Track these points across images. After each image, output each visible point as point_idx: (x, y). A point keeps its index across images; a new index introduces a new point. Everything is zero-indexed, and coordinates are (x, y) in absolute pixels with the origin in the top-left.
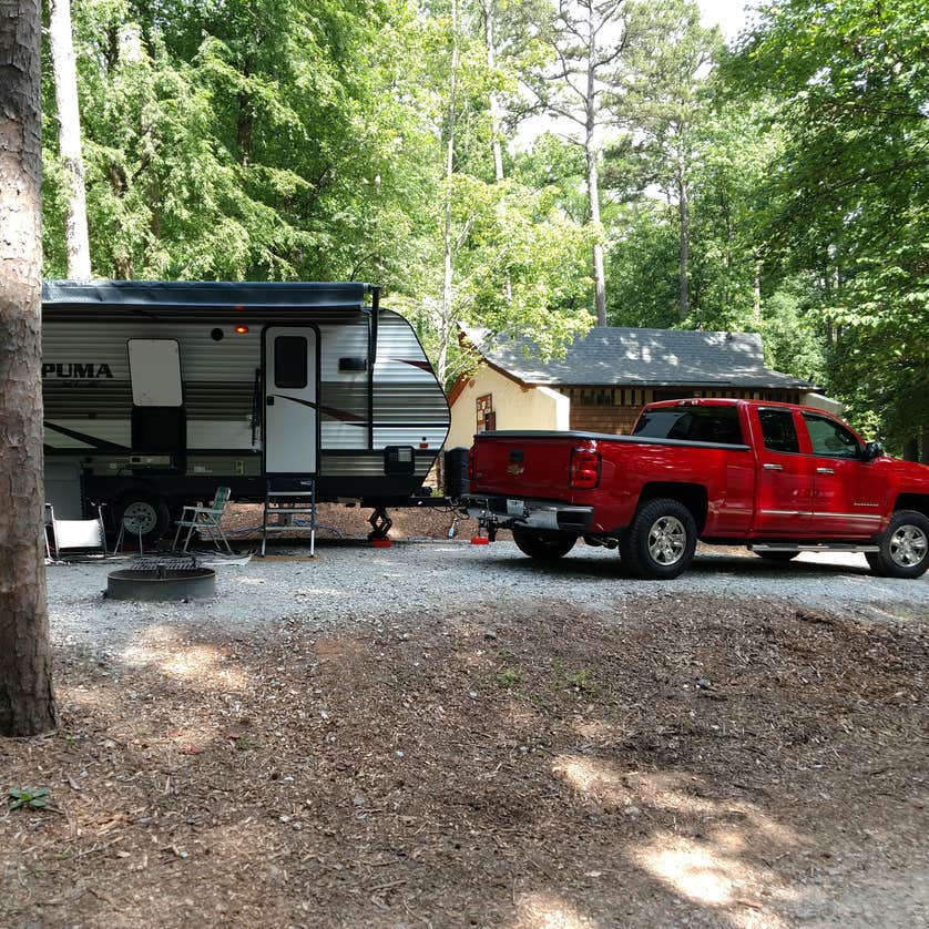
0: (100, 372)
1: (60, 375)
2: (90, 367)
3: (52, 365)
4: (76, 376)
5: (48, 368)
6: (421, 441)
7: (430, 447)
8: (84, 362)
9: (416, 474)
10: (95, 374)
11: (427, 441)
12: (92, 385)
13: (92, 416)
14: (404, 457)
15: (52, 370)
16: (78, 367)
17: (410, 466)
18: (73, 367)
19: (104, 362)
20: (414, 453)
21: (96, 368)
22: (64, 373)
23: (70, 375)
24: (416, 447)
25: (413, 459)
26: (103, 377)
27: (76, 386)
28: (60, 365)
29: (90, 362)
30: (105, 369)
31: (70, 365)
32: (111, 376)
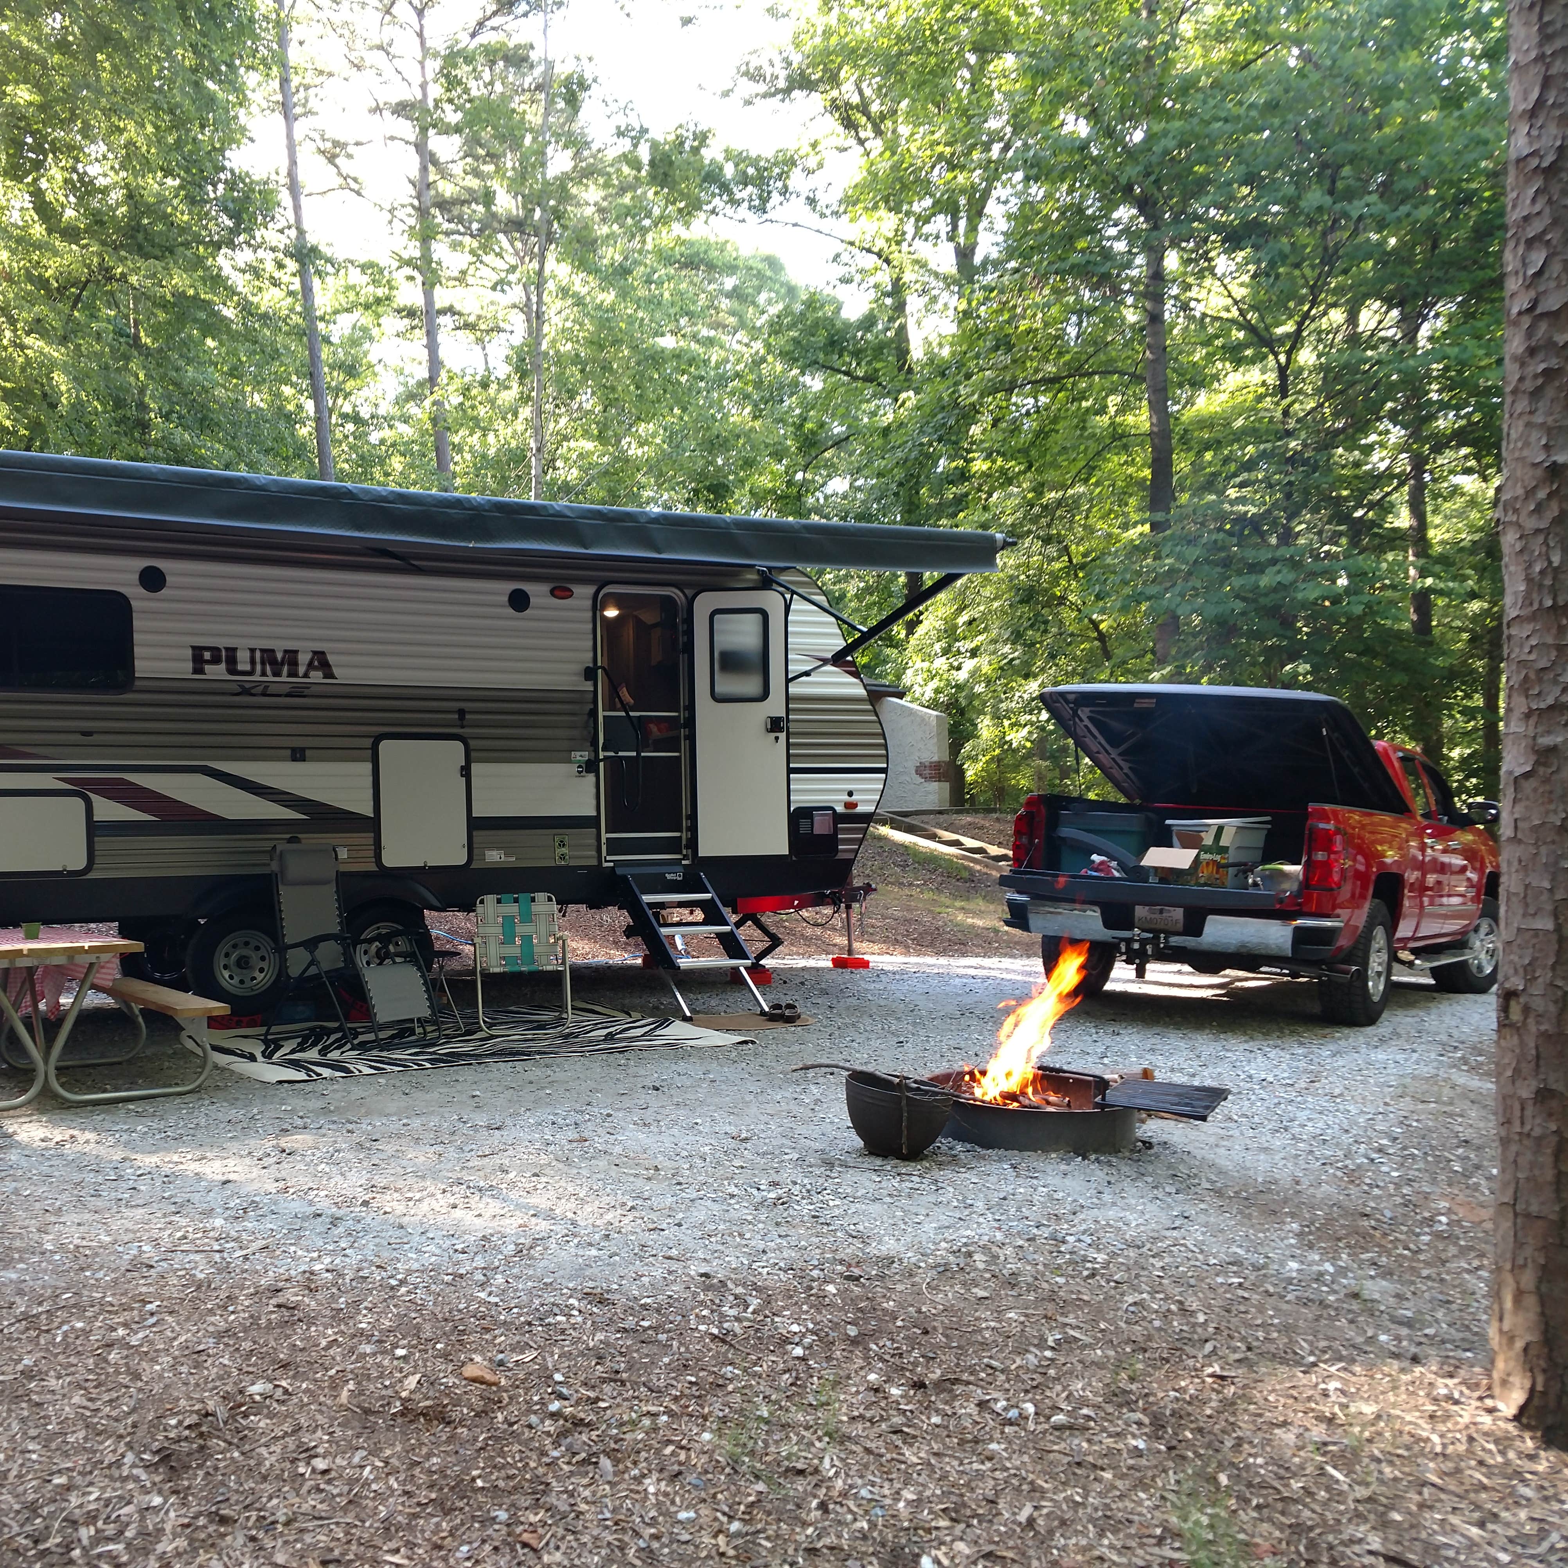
0: (310, 665)
1: (232, 670)
2: (291, 656)
3: (215, 650)
4: (264, 674)
5: (207, 655)
6: (846, 798)
7: (860, 809)
8: (279, 647)
9: (840, 856)
10: (302, 670)
11: (855, 798)
12: (296, 692)
13: (298, 755)
14: (821, 826)
15: (216, 660)
16: (268, 655)
17: (831, 841)
18: (258, 655)
19: (319, 646)
20: (838, 818)
21: (304, 659)
22: (240, 667)
23: (251, 673)
24: (840, 809)
25: (836, 831)
26: (317, 676)
27: (264, 694)
28: (232, 651)
29: (291, 645)
30: (321, 661)
31: (252, 651)
32: (332, 676)
